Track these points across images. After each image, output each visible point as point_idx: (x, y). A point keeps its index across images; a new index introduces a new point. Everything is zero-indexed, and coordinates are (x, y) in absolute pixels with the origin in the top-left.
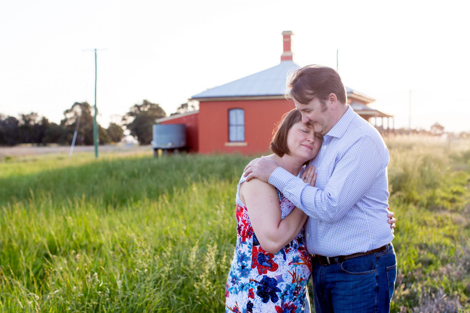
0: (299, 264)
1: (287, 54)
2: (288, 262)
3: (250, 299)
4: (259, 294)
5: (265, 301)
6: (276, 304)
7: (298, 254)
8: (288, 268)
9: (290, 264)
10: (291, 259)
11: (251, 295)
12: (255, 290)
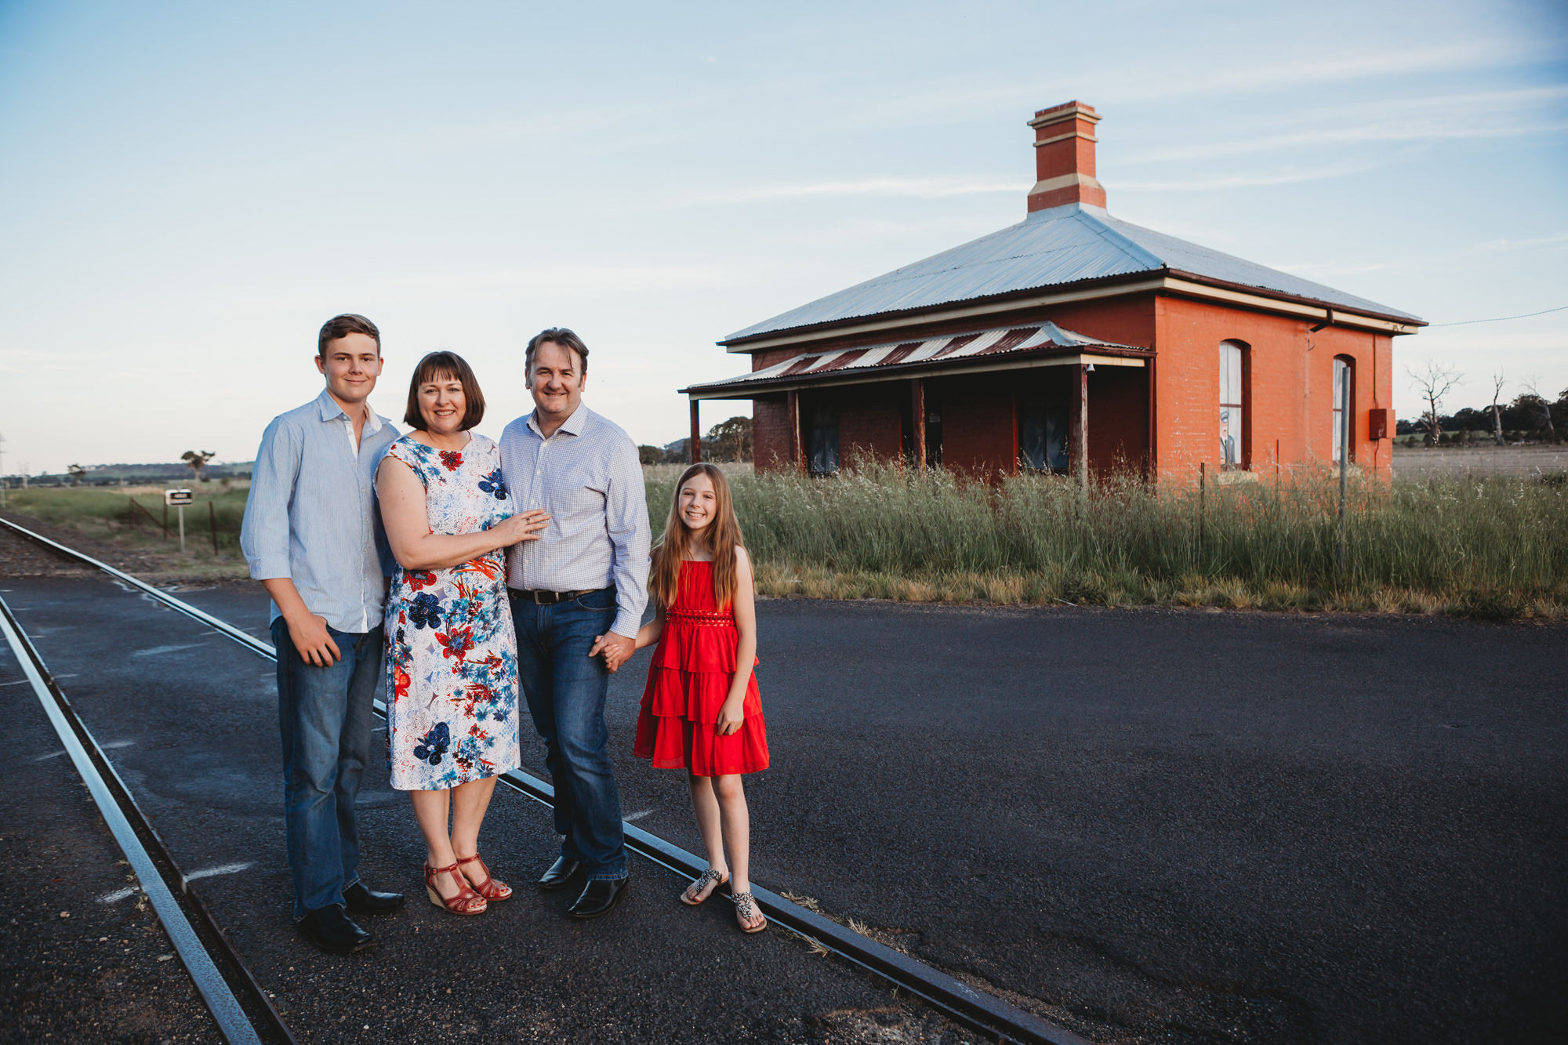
0: (465, 570)
4: (411, 618)
5: (420, 626)
6: (437, 630)
8: (449, 578)
9: (450, 572)
11: (402, 620)
12: (407, 612)
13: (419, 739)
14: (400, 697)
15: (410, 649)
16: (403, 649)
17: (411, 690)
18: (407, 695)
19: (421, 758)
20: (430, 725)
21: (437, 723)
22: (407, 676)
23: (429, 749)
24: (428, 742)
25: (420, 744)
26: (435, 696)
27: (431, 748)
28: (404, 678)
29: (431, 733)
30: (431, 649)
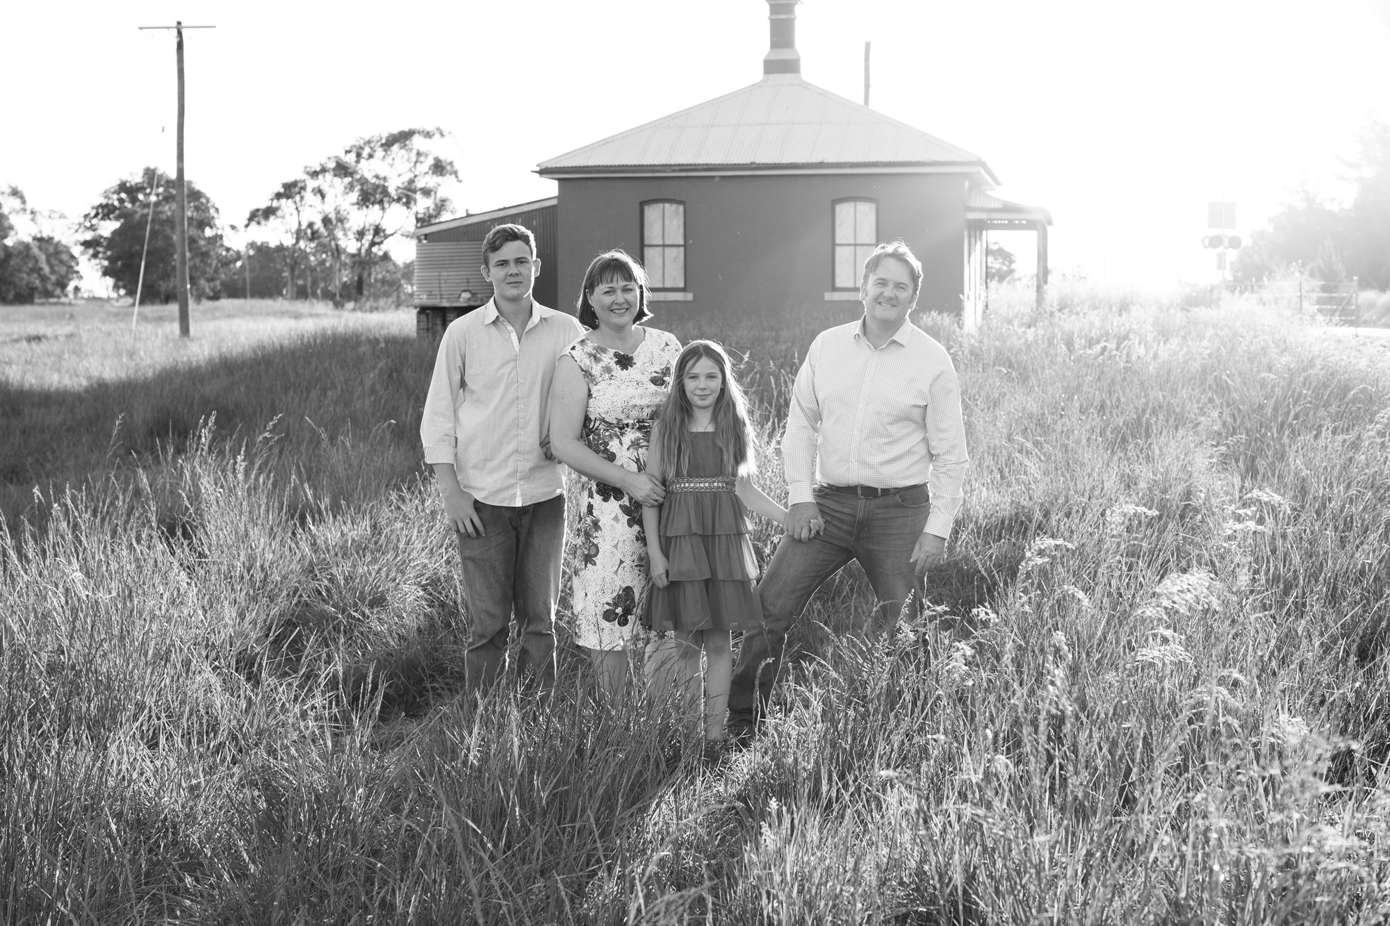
0: (642, 447)
1: (784, 54)
2: (625, 447)
3: (590, 500)
4: (598, 493)
5: (606, 500)
6: (621, 502)
7: (639, 435)
8: (628, 454)
9: (628, 449)
10: (630, 443)
11: (591, 496)
12: (594, 488)
13: (608, 604)
14: (589, 565)
15: (598, 521)
16: (593, 521)
17: (598, 559)
18: (595, 564)
19: (609, 621)
20: (618, 589)
21: (624, 586)
22: (596, 546)
23: (617, 611)
24: (616, 605)
25: (608, 607)
26: (622, 562)
27: (619, 610)
28: (593, 548)
29: (619, 596)
30: (616, 519)
